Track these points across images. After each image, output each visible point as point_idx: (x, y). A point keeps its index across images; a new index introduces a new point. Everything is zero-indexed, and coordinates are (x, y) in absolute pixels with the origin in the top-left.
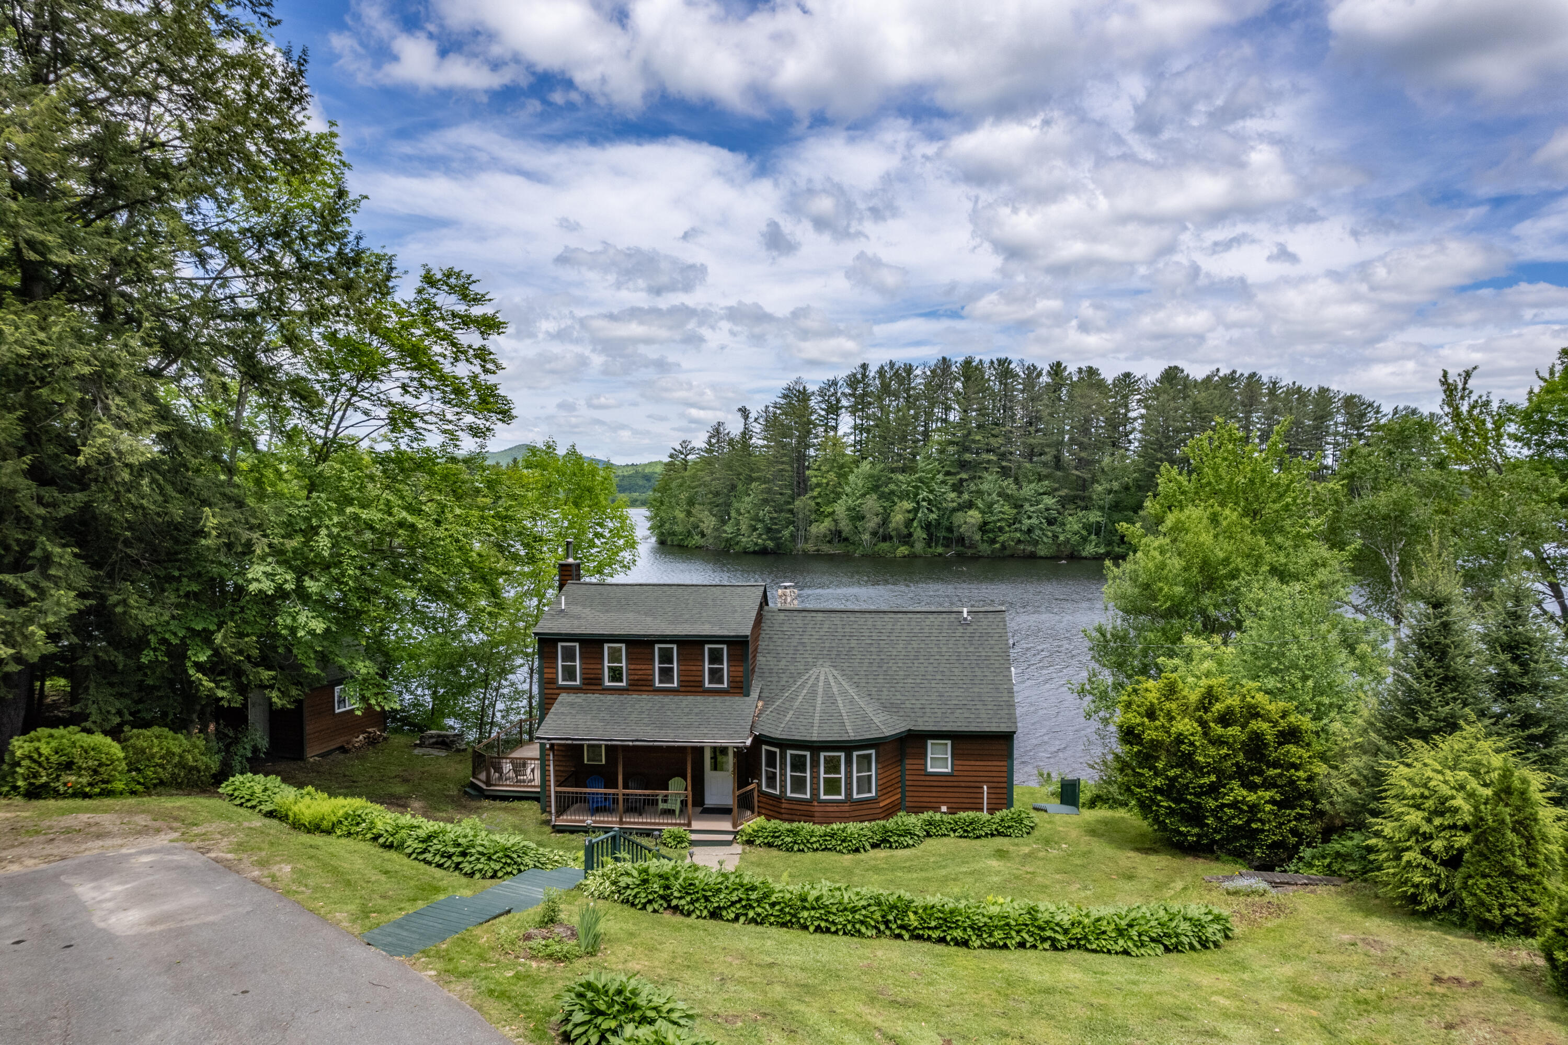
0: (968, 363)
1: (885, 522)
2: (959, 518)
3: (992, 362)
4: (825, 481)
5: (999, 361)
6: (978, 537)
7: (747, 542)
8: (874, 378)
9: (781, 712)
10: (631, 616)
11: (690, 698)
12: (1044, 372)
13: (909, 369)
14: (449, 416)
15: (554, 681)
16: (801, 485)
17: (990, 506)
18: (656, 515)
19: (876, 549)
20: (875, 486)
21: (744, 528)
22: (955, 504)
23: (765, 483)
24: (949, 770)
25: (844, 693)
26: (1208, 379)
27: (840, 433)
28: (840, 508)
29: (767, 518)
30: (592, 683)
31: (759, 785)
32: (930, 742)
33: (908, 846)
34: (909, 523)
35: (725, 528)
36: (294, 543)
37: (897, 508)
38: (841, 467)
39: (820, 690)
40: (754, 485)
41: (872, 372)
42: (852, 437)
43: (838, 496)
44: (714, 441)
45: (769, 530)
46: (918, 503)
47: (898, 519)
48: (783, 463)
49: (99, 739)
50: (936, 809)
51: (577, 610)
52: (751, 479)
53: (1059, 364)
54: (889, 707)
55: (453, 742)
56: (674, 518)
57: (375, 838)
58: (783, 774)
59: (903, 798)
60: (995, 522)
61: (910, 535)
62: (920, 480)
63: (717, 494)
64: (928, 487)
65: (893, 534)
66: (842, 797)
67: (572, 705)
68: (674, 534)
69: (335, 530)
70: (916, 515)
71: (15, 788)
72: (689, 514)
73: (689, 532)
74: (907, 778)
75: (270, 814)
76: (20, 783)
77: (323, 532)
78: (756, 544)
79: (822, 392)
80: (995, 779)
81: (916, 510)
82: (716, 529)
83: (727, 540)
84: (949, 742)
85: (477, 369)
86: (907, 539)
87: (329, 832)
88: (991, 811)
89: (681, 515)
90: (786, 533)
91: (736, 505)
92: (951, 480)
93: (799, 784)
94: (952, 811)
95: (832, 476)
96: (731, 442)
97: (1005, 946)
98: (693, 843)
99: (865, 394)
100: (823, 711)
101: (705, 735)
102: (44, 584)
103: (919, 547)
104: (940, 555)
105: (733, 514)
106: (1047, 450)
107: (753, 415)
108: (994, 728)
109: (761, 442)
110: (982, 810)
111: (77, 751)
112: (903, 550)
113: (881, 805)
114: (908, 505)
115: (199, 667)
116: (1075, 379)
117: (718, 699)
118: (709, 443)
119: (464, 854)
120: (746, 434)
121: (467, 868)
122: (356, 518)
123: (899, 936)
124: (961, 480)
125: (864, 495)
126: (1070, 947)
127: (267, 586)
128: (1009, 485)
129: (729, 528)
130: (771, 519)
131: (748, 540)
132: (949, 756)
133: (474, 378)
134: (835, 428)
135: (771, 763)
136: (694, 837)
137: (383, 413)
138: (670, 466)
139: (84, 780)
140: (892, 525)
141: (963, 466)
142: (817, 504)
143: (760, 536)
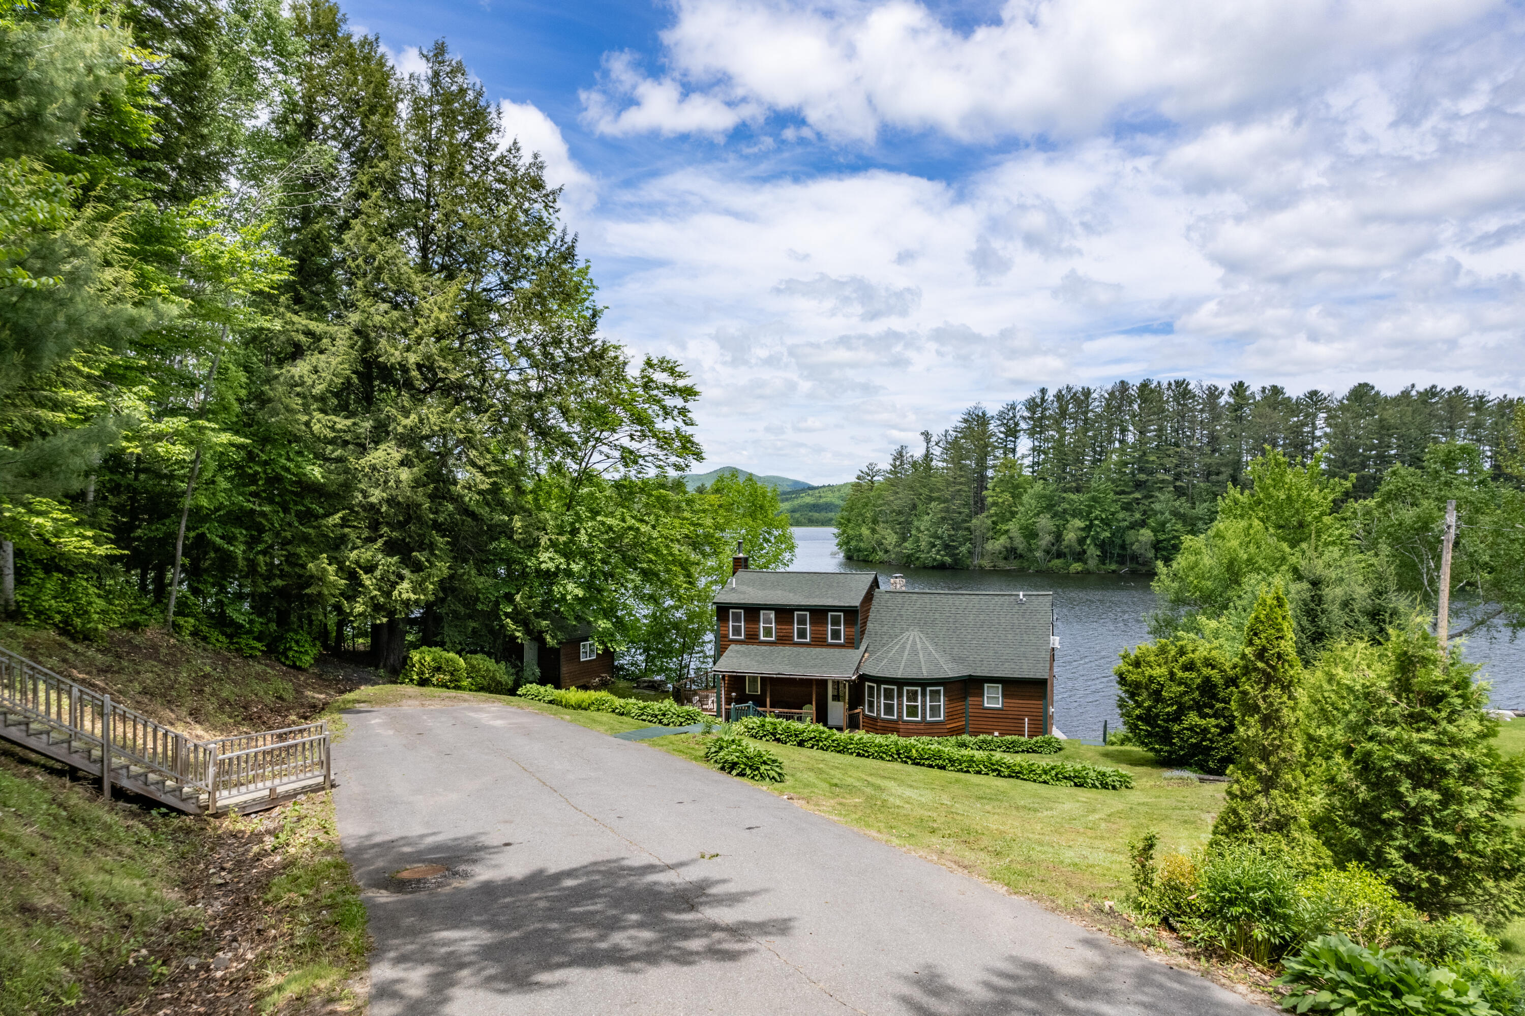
0: (1144, 386)
1: (1059, 537)
2: (1131, 536)
3: (1170, 384)
4: (1000, 500)
5: (1177, 382)
6: (1151, 554)
7: (926, 558)
8: (1053, 402)
9: (879, 660)
10: (779, 592)
11: (818, 650)
12: (1226, 392)
13: (1087, 393)
14: (661, 457)
15: (727, 636)
16: (980, 505)
17: (1163, 524)
18: (844, 532)
19: (1050, 565)
20: (1049, 505)
21: (923, 545)
22: (1126, 523)
23: (944, 502)
24: (1000, 706)
25: (925, 649)
26: (1406, 394)
27: (1018, 455)
28: (1015, 526)
29: (945, 535)
30: (752, 638)
31: (863, 710)
32: (986, 685)
34: (1081, 541)
35: (906, 544)
36: (563, 539)
37: (1069, 526)
38: (1017, 487)
39: (908, 646)
40: (933, 504)
41: (1050, 395)
42: (1031, 458)
43: (1013, 514)
44: (898, 463)
45: (946, 547)
46: (1090, 521)
47: (1070, 536)
48: (961, 483)
49: (452, 655)
50: (989, 733)
51: (744, 588)
52: (931, 499)
53: (1241, 384)
54: (956, 659)
55: (659, 685)
56: (860, 535)
57: (613, 711)
58: (879, 702)
59: (966, 725)
60: (1169, 540)
61: (1083, 552)
62: (1094, 499)
63: (900, 513)
64: (1100, 506)
65: (1066, 551)
66: (919, 719)
67: (738, 652)
68: (859, 550)
69: (590, 531)
70: (1089, 533)
71: (412, 680)
72: (874, 531)
73: (874, 548)
74: (968, 709)
75: (550, 702)
76: (415, 677)
77: (583, 531)
78: (935, 560)
79: (1001, 416)
80: (1034, 714)
81: (1089, 528)
82: (898, 546)
83: (909, 556)
84: (1000, 686)
85: (680, 423)
86: (1080, 556)
87: (586, 709)
88: (1030, 735)
89: (865, 531)
90: (963, 549)
91: (916, 523)
92: (1123, 499)
93: (889, 709)
94: (1002, 734)
95: (1007, 496)
96: (914, 464)
97: (968, 772)
99: (1043, 417)
100: (908, 660)
101: (825, 672)
102: (433, 559)
103: (1092, 563)
104: (1114, 571)
105: (914, 531)
106: (1223, 469)
107: (934, 439)
108: (1031, 675)
109: (940, 464)
110: (1024, 735)
111: (443, 661)
112: (1077, 567)
113: (949, 726)
114: (1079, 523)
115: (507, 615)
116: (1258, 398)
117: (837, 650)
118: (895, 466)
119: (664, 715)
120: (928, 457)
121: (665, 721)
122: (603, 523)
123: (906, 762)
124: (1133, 500)
125: (1037, 515)
126: (1010, 776)
127: (551, 566)
128: (1182, 505)
129: (909, 545)
130: (949, 536)
131: (928, 556)
132: (1000, 696)
133: (677, 431)
134: (1014, 451)
135: (871, 695)
137: (617, 454)
138: (857, 487)
139: (447, 678)
140: (1066, 543)
141: (1139, 485)
142: (993, 522)
143: (938, 552)
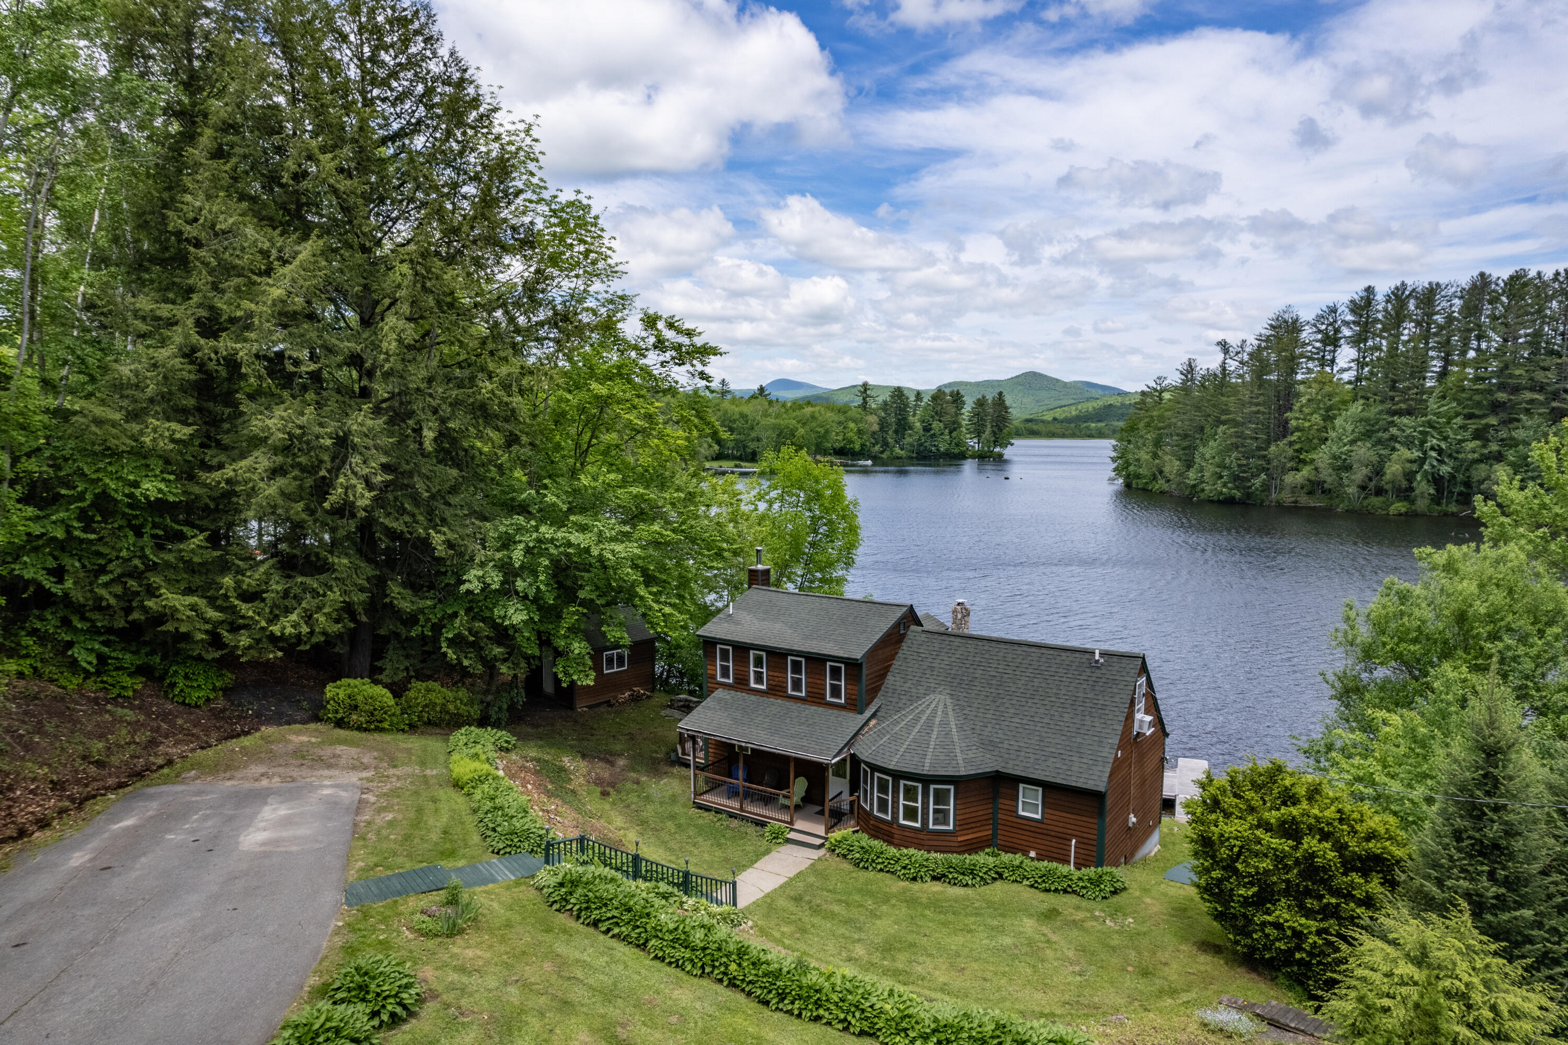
0: (1515, 278)
1: (1378, 471)
2: (1480, 472)
3: (1557, 274)
4: (1307, 424)
7: (1211, 491)
8: (1382, 302)
9: (881, 734)
10: (778, 626)
11: (814, 708)
13: (1435, 290)
15: (714, 677)
16: (1279, 429)
17: (1527, 458)
18: (1122, 455)
19: (1365, 503)
20: (1370, 431)
21: (1208, 475)
22: (1476, 456)
23: (1236, 426)
24: (1038, 817)
25: (944, 724)
27: (1338, 368)
28: (1322, 456)
29: (1234, 464)
30: (741, 683)
31: (859, 799)
32: (1021, 786)
33: (967, 885)
34: (1410, 476)
35: (1189, 473)
37: (1394, 456)
38: (1330, 407)
39: (924, 718)
40: (1222, 428)
42: (1352, 373)
43: (1323, 441)
44: (1187, 378)
45: (1236, 478)
46: (1425, 453)
47: (1394, 469)
48: (1257, 404)
49: (380, 690)
50: (1025, 853)
51: (742, 615)
52: (1219, 422)
54: (988, 745)
56: (1140, 459)
58: (872, 794)
59: (994, 835)
61: (1412, 489)
62: (1430, 424)
63: (1183, 436)
64: (1440, 433)
65: (1387, 487)
66: (919, 825)
67: (722, 702)
68: (1138, 476)
70: (1421, 467)
71: (328, 719)
72: (1155, 456)
73: (1154, 475)
74: (1000, 816)
77: (520, 547)
78: (1221, 493)
79: (1318, 321)
80: (1086, 835)
81: (1422, 461)
82: (1181, 474)
83: (1191, 487)
84: (1040, 789)
86: (1406, 493)
87: (462, 789)
88: (1078, 867)
89: (1144, 456)
90: (1257, 482)
91: (1201, 449)
92: (1473, 425)
93: (883, 805)
94: (1040, 858)
95: (1316, 418)
96: (1207, 378)
98: (788, 841)
99: (1370, 322)
100: (914, 741)
101: (802, 747)
103: (1421, 504)
104: (1453, 514)
105: (1198, 460)
107: (1233, 350)
108: (1081, 784)
110: (1068, 862)
111: (358, 698)
112: (1399, 507)
113: (960, 839)
114: (1410, 454)
117: (833, 713)
118: (1184, 381)
120: (1223, 371)
124: (1488, 426)
125: (1353, 442)
129: (1192, 474)
130: (1239, 466)
131: (1212, 488)
132: (1040, 803)
134: (1333, 361)
135: (866, 780)
136: (792, 835)
139: (363, 719)
140: (1388, 477)
141: (1496, 407)
142: (1297, 451)
143: (1225, 485)
